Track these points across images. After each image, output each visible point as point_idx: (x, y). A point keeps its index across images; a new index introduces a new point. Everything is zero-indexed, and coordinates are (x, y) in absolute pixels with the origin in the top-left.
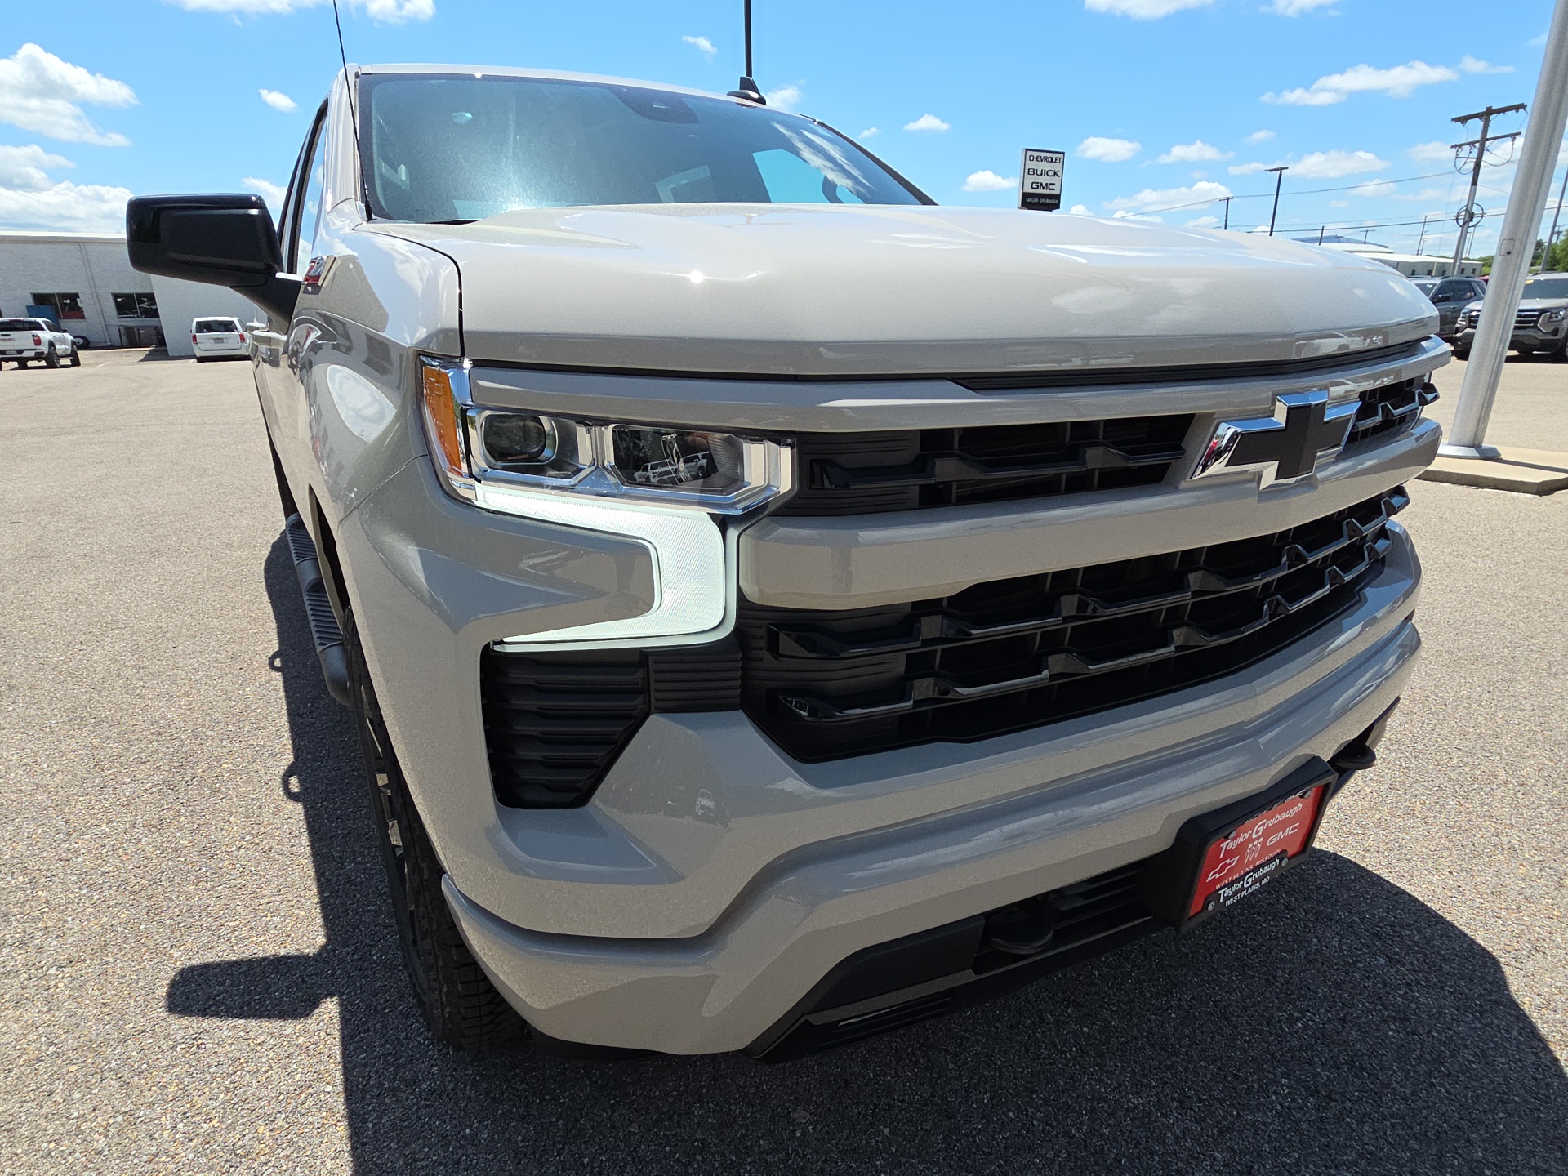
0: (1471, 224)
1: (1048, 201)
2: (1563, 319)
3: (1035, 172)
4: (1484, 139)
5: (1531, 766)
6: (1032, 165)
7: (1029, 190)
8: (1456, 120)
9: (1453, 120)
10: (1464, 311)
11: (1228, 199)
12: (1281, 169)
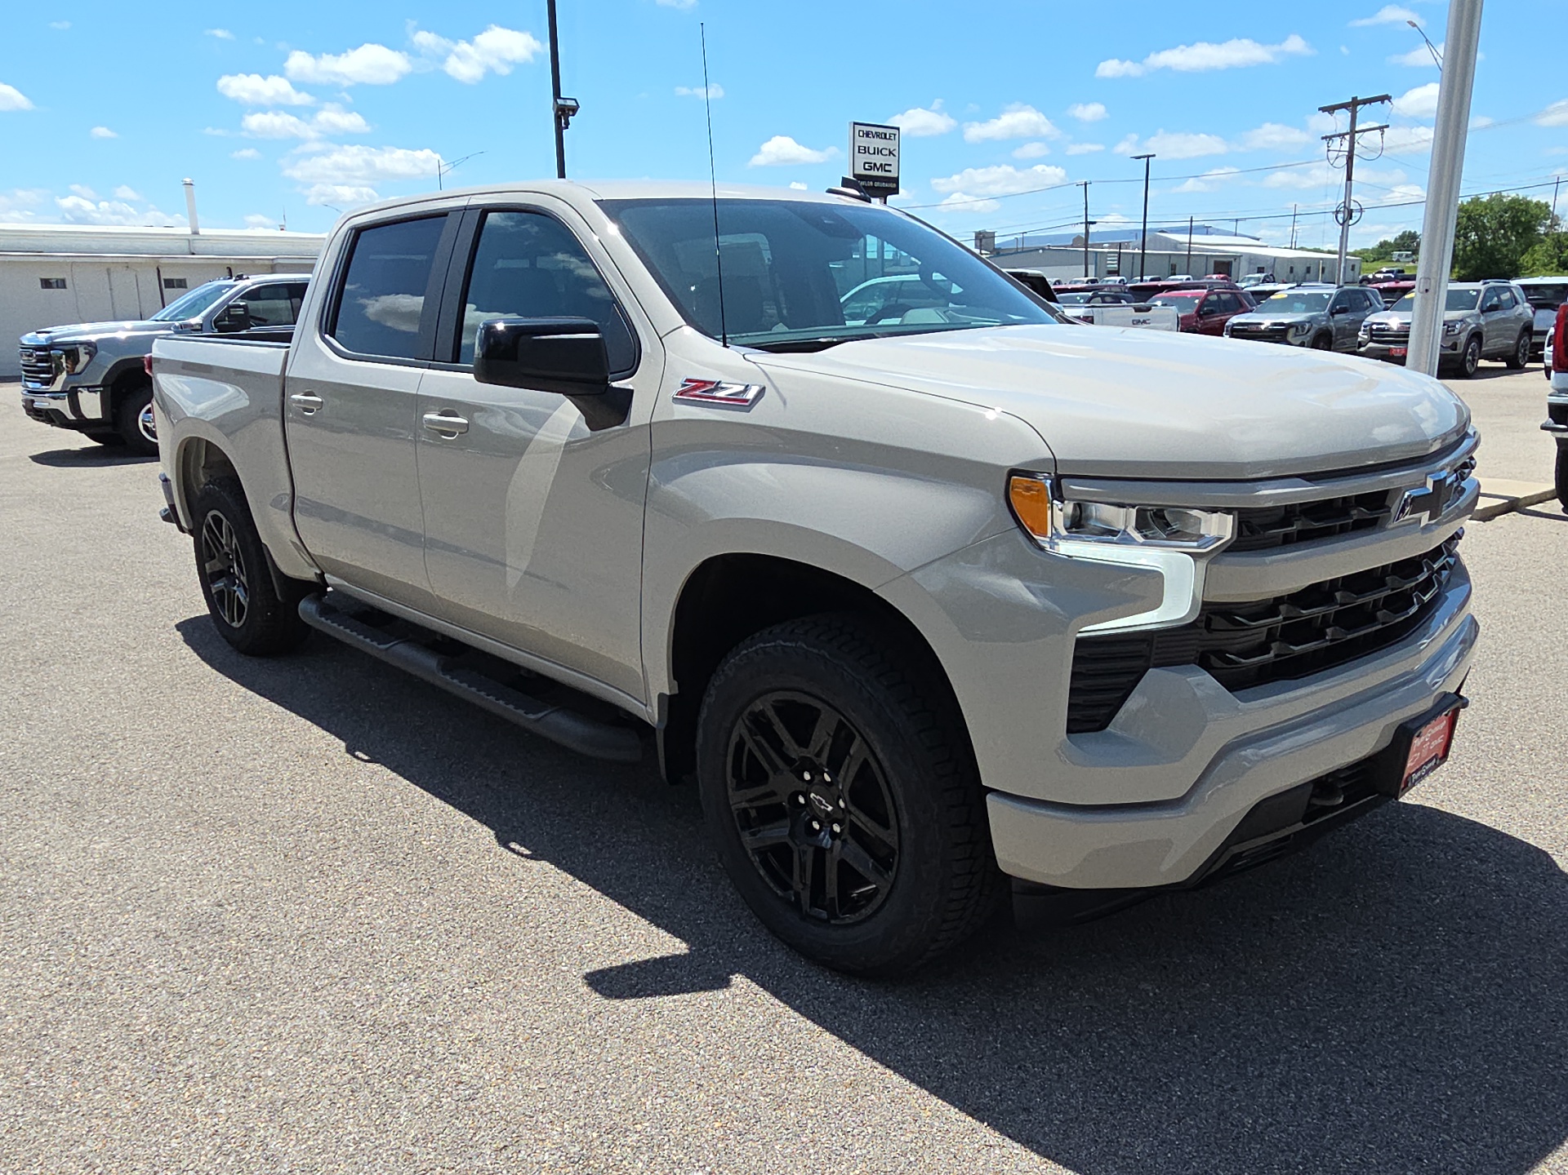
0: (1351, 222)
1: (884, 185)
2: (1460, 333)
3: (866, 150)
4: (1353, 132)
5: (1535, 737)
6: (863, 142)
7: (860, 171)
8: (1323, 109)
9: (1320, 109)
10: (1364, 323)
11: (1086, 184)
12: (1148, 157)
